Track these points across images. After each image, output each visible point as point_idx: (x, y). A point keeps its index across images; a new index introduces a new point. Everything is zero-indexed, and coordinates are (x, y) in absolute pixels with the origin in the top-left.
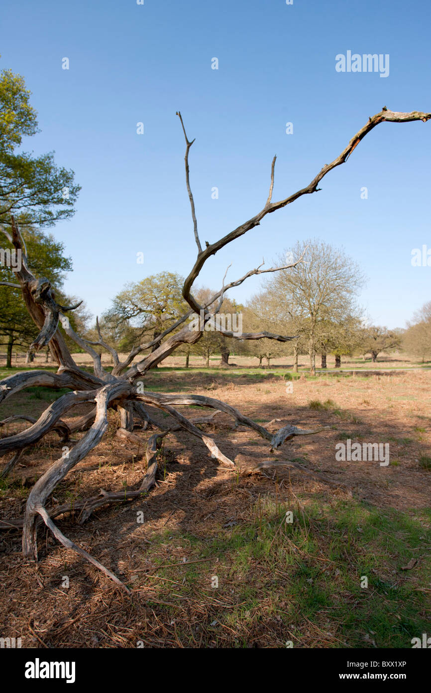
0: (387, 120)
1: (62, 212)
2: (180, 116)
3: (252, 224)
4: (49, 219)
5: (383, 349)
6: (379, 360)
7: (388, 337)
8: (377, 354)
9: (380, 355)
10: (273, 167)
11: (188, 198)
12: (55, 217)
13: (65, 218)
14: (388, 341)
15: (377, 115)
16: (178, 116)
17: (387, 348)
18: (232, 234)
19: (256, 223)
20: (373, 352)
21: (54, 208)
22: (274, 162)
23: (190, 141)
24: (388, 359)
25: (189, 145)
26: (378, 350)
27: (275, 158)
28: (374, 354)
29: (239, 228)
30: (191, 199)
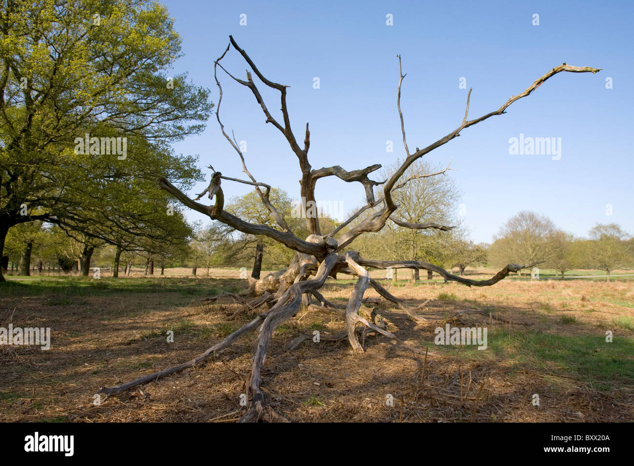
0: (567, 71)
1: (194, 127)
2: (400, 58)
3: (454, 135)
4: (179, 134)
5: (470, 262)
6: (466, 273)
7: (474, 251)
8: (465, 268)
9: (467, 268)
10: (469, 96)
11: (400, 116)
12: (187, 132)
13: (196, 133)
14: (475, 255)
15: (559, 67)
16: (398, 58)
17: (474, 261)
18: (439, 142)
19: (457, 135)
20: (461, 266)
21: (186, 124)
22: (470, 93)
23: (403, 76)
24: (475, 272)
25: (403, 77)
26: (466, 263)
27: (471, 90)
28: (462, 268)
29: (445, 138)
30: (401, 117)
